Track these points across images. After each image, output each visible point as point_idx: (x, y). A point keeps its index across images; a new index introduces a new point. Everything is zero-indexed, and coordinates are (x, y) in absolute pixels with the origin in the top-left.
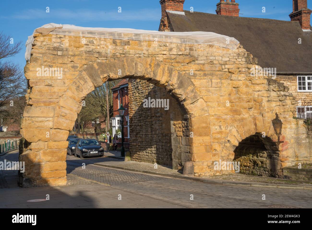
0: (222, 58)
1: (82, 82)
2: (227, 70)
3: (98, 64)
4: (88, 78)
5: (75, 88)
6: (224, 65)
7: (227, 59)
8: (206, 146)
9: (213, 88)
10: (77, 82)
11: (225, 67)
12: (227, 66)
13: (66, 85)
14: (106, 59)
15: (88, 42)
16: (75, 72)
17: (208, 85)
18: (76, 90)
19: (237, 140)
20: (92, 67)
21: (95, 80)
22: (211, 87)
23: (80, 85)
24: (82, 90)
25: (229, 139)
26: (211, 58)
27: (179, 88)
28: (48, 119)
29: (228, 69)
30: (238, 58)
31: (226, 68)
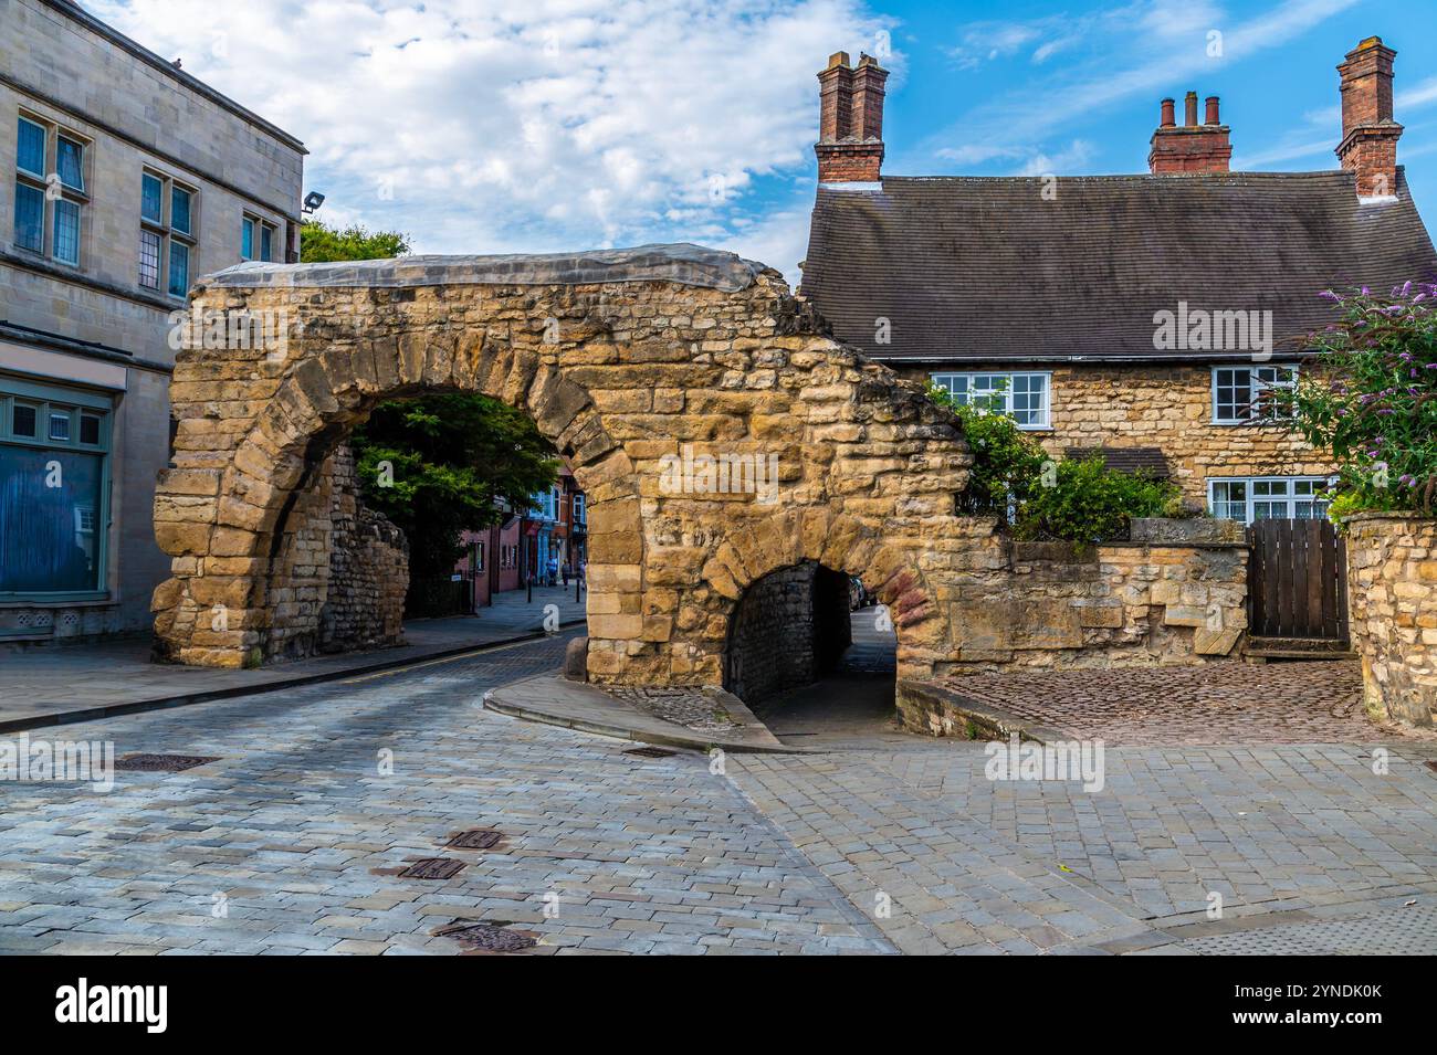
0: (692, 318)
1: (287, 407)
2: (706, 357)
3: (331, 357)
4: (301, 393)
5: (270, 420)
6: (696, 341)
7: (709, 323)
8: (625, 593)
9: (653, 417)
10: (275, 405)
11: (700, 347)
12: (706, 346)
13: (251, 414)
14: (349, 341)
15: (307, 300)
16: (273, 381)
17: (642, 406)
18: (270, 427)
19: (736, 582)
20: (313, 366)
21: (318, 400)
22: (651, 412)
23: (283, 414)
24: (286, 426)
25: (705, 574)
26: (655, 322)
27: (547, 417)
28: (206, 500)
29: (712, 354)
30: (750, 319)
31: (706, 352)
